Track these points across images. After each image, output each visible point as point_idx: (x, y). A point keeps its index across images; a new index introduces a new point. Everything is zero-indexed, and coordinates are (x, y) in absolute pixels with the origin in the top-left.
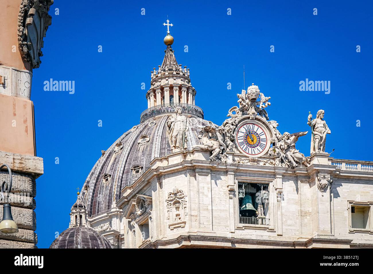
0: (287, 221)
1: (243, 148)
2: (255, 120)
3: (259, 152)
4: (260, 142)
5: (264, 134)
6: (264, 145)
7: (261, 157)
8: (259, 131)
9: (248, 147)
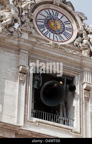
1: (42, 31)
2: (59, 6)
3: (63, 40)
4: (64, 30)
5: (70, 24)
8: (64, 20)
9: (49, 32)
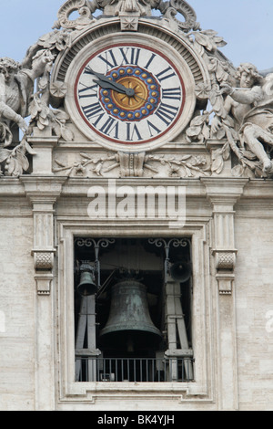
0: (258, 362)
1: (95, 124)
2: (138, 31)
3: (155, 134)
4: (159, 101)
5: (174, 74)
6: (175, 111)
7: (159, 150)
8: (158, 66)
9: (114, 120)
